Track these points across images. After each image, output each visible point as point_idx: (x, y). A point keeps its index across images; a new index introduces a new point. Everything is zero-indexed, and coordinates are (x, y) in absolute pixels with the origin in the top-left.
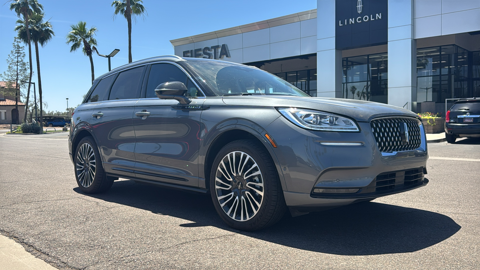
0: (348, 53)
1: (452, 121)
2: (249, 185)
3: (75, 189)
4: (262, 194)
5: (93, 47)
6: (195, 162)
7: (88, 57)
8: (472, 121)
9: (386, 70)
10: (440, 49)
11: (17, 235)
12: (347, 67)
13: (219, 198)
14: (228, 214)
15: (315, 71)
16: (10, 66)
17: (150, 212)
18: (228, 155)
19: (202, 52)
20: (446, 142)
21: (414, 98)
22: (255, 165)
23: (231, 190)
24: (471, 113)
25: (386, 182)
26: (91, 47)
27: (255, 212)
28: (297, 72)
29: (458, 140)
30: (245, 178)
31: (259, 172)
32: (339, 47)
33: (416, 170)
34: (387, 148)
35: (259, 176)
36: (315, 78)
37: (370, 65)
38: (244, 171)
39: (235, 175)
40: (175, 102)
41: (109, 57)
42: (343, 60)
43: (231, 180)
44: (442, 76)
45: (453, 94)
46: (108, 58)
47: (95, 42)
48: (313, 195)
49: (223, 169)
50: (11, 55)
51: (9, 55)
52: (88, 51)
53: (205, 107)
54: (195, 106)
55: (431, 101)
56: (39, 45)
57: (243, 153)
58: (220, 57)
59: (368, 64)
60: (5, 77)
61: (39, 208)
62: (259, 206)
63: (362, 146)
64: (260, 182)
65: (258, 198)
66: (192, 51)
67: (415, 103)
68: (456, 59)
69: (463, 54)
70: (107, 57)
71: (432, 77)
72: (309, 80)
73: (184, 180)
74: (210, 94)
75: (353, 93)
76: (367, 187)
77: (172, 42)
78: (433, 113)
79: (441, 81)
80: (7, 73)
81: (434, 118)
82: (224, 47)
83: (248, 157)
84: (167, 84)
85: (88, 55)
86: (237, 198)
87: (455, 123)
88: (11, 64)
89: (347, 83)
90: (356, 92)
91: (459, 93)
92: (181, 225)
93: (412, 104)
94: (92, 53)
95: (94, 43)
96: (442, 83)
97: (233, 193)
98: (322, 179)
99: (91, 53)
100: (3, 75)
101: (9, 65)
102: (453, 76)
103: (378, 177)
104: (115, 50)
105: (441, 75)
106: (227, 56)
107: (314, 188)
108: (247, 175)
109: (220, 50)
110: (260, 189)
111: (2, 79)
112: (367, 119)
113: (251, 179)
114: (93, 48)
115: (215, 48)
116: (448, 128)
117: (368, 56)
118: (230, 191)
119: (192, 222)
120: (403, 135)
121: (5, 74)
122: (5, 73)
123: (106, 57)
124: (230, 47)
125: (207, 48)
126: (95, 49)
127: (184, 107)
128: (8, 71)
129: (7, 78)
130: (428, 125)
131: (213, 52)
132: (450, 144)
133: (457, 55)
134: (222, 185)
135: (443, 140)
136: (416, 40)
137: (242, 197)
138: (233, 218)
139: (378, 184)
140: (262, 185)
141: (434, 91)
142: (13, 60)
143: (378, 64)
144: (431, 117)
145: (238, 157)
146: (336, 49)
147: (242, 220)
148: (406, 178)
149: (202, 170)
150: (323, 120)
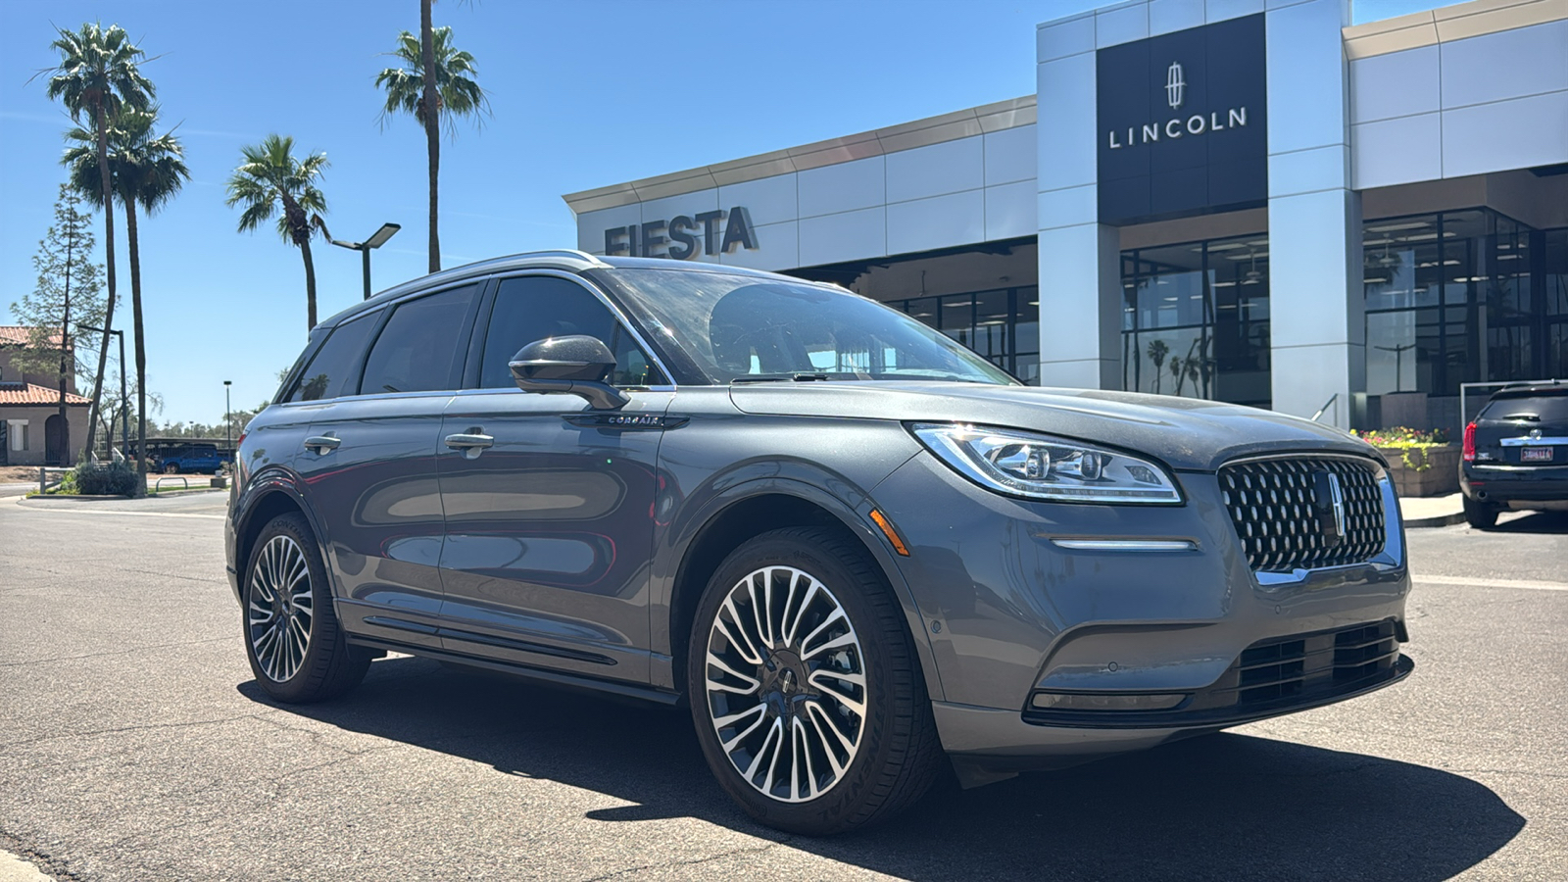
0: (1139, 236)
1: (1484, 456)
2: (818, 679)
3: (244, 689)
4: (861, 710)
5: (315, 216)
6: (639, 600)
7: (298, 250)
8: (1548, 456)
9: (1263, 290)
10: (1440, 220)
11: (44, 848)
12: (1138, 278)
13: (719, 723)
14: (749, 776)
15: (1033, 291)
16: (46, 276)
17: (489, 767)
18: (749, 579)
19: (665, 233)
20: (1467, 526)
21: (1357, 381)
22: (839, 612)
23: (760, 694)
24: (1547, 431)
25: (1271, 673)
26: (308, 218)
27: (839, 772)
28: (974, 296)
29: (1504, 518)
30: (804, 657)
31: (850, 638)
32: (1111, 214)
33: (1373, 630)
34: (1273, 557)
35: (850, 649)
36: (1033, 315)
37: (1212, 274)
38: (801, 634)
39: (770, 644)
40: (574, 402)
41: (364, 248)
42: (1123, 259)
43: (759, 661)
44: (1447, 310)
45: (1484, 367)
46: (361, 252)
47: (320, 201)
48: (1032, 714)
49: (731, 626)
50: (47, 243)
51: (42, 242)
52: (298, 229)
53: (672, 420)
54: (641, 415)
55: (1414, 389)
56: (140, 209)
57: (796, 574)
58: (725, 249)
59: (1205, 268)
60: (29, 312)
61: (124, 752)
62: (852, 750)
63: (1193, 552)
64: (856, 669)
65: (849, 723)
66: (633, 228)
67: (1361, 397)
68: (1493, 253)
69: (1514, 237)
70: (358, 247)
71: (1414, 313)
72: (1012, 321)
73: (602, 659)
74: (689, 376)
75: (1159, 363)
76: (1212, 690)
77: (570, 199)
78: (1422, 429)
79: (1442, 324)
80: (33, 299)
81: (1423, 446)
82: (737, 215)
83: (815, 585)
84: (549, 343)
85: (296, 242)
86: (778, 722)
87: (1495, 462)
88: (47, 271)
89: (1136, 331)
90: (1168, 359)
91: (1503, 367)
92: (592, 815)
93: (1353, 401)
94: (311, 236)
95: (316, 204)
96: (1449, 330)
97: (763, 707)
98: (1062, 660)
99: (308, 236)
100: (21, 305)
101: (40, 273)
102: (1483, 311)
103: (1249, 655)
104: (387, 228)
105: (1442, 306)
106: (747, 246)
107: (1034, 692)
108: (808, 649)
109: (723, 225)
110: (855, 694)
111: (16, 319)
112: (1205, 463)
113: (825, 660)
114: (312, 221)
115: (710, 218)
116: (1470, 480)
117: (1205, 243)
118: (754, 700)
119: (629, 803)
120: (1325, 514)
121: (28, 304)
122: (26, 298)
123: (356, 249)
124: (756, 217)
125: (682, 220)
126: (321, 222)
127: (605, 419)
128: (37, 293)
129: (33, 316)
130: (1405, 469)
131: (700, 231)
132: (1478, 533)
133: (1493, 240)
134: (727, 679)
135: (1456, 519)
136: (1359, 193)
137: (796, 721)
138: (766, 790)
139: (1247, 677)
140: (860, 680)
141: (1422, 357)
142: (54, 258)
143: (1238, 270)
144: (1413, 443)
145: (781, 584)
146: (1100, 221)
147: (795, 798)
148: (1339, 656)
149: (662, 625)
150: (1060, 465)
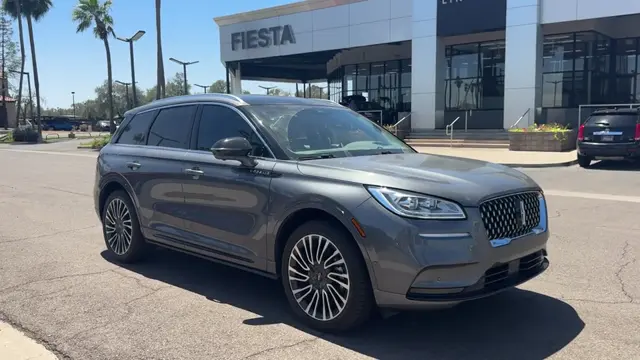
1: (586, 139)
2: (331, 276)
4: (347, 287)
8: (611, 139)
10: (575, 36)
13: (295, 292)
14: (307, 311)
18: (303, 239)
20: (578, 165)
22: (338, 251)
23: (309, 281)
27: (340, 310)
29: (593, 162)
30: (325, 268)
31: (342, 261)
35: (342, 265)
38: (324, 259)
39: (312, 263)
40: (237, 163)
43: (308, 269)
44: (575, 73)
45: (589, 100)
48: (410, 296)
49: (297, 257)
53: (275, 174)
54: (264, 170)
62: (345, 302)
64: (345, 272)
65: (343, 292)
68: (595, 47)
69: (604, 42)
71: (561, 83)
73: (248, 260)
74: (282, 156)
81: (563, 131)
84: (226, 140)
86: (317, 291)
87: (591, 141)
91: (598, 98)
97: (311, 286)
102: (590, 73)
105: (573, 71)
108: (327, 264)
110: (345, 281)
113: (333, 269)
116: (580, 148)
118: (307, 283)
127: (248, 170)
132: (582, 169)
133: (596, 43)
134: (296, 276)
135: (575, 162)
136: (543, 25)
137: (323, 291)
138: (313, 316)
140: (347, 276)
144: (559, 130)
145: (315, 241)
147: (324, 319)
149: (272, 251)
